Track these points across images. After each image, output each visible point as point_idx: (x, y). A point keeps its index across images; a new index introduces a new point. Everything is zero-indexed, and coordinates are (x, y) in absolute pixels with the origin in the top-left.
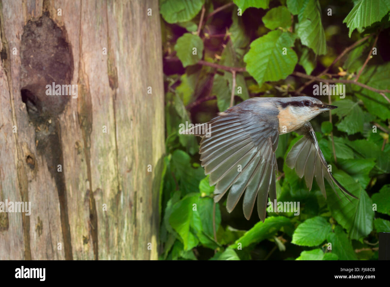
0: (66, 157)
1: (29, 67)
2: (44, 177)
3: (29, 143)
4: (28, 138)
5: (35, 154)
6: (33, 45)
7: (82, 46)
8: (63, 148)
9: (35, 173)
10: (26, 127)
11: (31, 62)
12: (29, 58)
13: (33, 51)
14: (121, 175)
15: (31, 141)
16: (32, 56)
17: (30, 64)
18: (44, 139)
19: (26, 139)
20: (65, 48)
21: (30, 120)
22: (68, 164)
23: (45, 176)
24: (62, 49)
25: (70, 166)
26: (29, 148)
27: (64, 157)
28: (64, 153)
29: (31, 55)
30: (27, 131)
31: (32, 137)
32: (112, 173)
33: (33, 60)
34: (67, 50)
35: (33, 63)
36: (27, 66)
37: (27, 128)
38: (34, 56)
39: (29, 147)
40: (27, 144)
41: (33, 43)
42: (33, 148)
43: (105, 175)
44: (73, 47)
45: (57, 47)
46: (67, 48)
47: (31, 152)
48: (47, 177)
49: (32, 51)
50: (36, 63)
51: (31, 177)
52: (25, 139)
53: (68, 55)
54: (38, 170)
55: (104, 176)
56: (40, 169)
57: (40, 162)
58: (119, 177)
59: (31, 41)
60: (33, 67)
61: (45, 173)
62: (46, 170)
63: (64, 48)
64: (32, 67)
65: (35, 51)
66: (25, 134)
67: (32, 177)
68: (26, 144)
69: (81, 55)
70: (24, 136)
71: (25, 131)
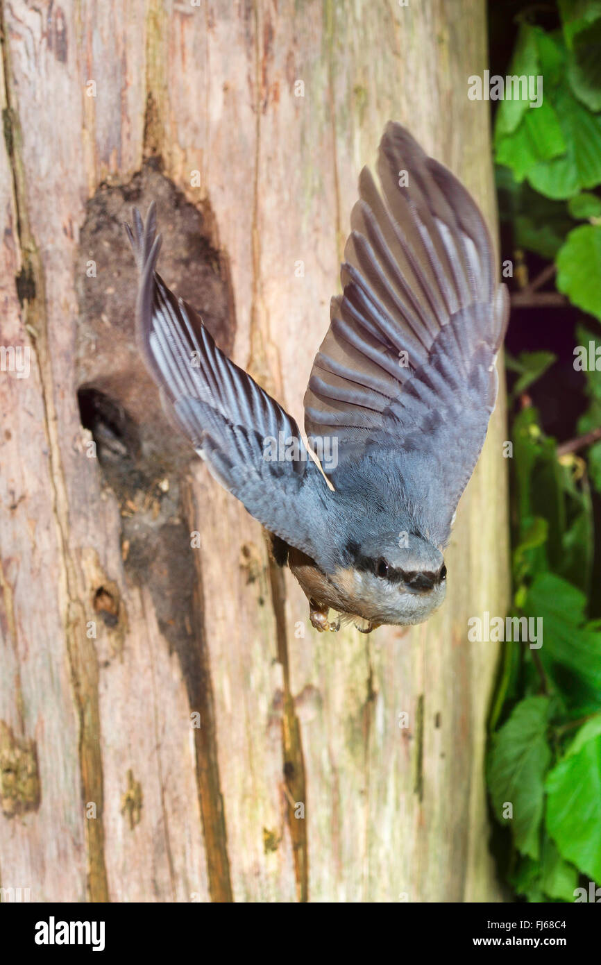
0: (212, 592)
1: (102, 322)
2: (147, 652)
3: (101, 552)
4: (98, 536)
5: (120, 583)
6: (113, 257)
7: (259, 259)
8: (204, 566)
9: (121, 638)
10: (93, 501)
11: (108, 308)
12: (102, 296)
13: (115, 274)
14: (378, 647)
15: (107, 544)
16: (110, 291)
17: (107, 314)
18: (148, 537)
19: (93, 537)
20: (211, 264)
21: (104, 482)
22: (219, 614)
23: (151, 649)
24: (201, 268)
25: (224, 618)
26: (100, 565)
27: (207, 593)
28: (206, 578)
29: (107, 286)
30: (95, 514)
31: (109, 532)
32: (351, 641)
33: (114, 302)
34: (217, 272)
35: (115, 312)
36: (94, 321)
37: (95, 506)
38: (117, 290)
39: (102, 563)
40: (97, 554)
41: (113, 250)
42: (114, 566)
43: (329, 646)
44: (234, 262)
45: (186, 263)
46: (215, 265)
47: (107, 578)
48: (155, 651)
49: (111, 276)
50: (122, 311)
51: (107, 652)
52: (90, 538)
53: (217, 287)
54: (128, 632)
55: (325, 648)
56: (135, 626)
57: (134, 608)
58: (372, 652)
59: (106, 245)
60: (115, 323)
61: (149, 641)
62: (154, 629)
63: (208, 268)
64: (112, 321)
65: (119, 273)
66: (91, 524)
67: (111, 652)
68: (93, 553)
69: (258, 285)
70: (87, 528)
71: (90, 514)
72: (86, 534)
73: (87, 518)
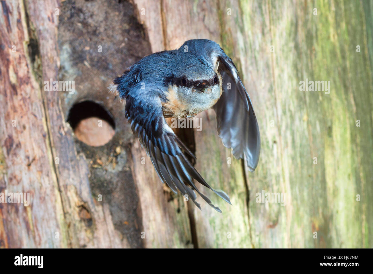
0: (146, 207)
1: (85, 65)
2: (107, 239)
3: (78, 187)
4: (75, 179)
5: (90, 203)
6: (85, 31)
7: (166, 27)
8: (140, 193)
9: (93, 232)
10: (72, 160)
11: (88, 57)
12: (83, 52)
13: (89, 40)
14: (257, 233)
15: (81, 183)
16: (87, 48)
17: (87, 61)
19: (73, 179)
20: (140, 32)
21: (80, 150)
22: (152, 218)
23: (110, 237)
24: (135, 34)
25: (155, 220)
27: (143, 207)
28: (142, 199)
29: (85, 46)
30: (73, 167)
31: (82, 176)
32: (239, 230)
33: (91, 54)
34: (143, 35)
35: (92, 60)
36: (79, 65)
37: (73, 163)
38: (91, 48)
39: (79, 193)
40: (76, 188)
41: (84, 27)
42: (86, 194)
43: (225, 233)
44: (150, 30)
45: (128, 31)
46: (142, 33)
47: (82, 201)
48: (112, 239)
49: (86, 40)
50: (96, 60)
51: (84, 240)
52: (71, 180)
53: (144, 43)
54: (96, 229)
55: (222, 235)
56: (99, 226)
57: (99, 216)
58: (253, 236)
59: (80, 25)
60: (92, 66)
61: (108, 233)
62: (111, 227)
63: (139, 33)
64: (91, 65)
65: (91, 39)
66: (71, 172)
67: (87, 240)
68: (73, 187)
69: (167, 42)
70: (69, 175)
71: (70, 168)
72: (69, 178)
73: (69, 169)
